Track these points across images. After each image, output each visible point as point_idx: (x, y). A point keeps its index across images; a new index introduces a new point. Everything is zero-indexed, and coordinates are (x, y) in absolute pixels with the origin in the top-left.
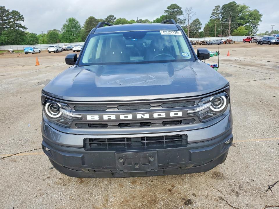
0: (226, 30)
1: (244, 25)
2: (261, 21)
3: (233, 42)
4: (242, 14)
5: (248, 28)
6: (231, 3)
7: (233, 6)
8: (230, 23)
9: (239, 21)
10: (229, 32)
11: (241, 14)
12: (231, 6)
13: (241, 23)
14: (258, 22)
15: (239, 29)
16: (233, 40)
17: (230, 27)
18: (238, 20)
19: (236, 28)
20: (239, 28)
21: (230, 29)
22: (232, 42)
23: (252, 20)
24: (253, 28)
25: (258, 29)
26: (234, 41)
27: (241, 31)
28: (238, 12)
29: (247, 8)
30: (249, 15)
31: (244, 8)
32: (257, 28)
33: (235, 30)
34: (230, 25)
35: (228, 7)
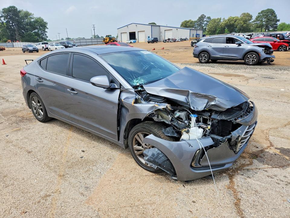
1: (32, 31)
2: (47, 28)
4: (28, 20)
5: (37, 34)
11: (26, 20)
14: (45, 29)
17: (17, 32)
29: (31, 14)
32: (46, 35)
34: (16, 30)
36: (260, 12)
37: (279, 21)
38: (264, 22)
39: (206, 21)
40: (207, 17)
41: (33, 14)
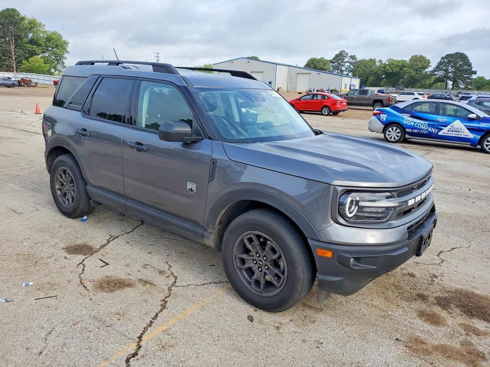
0: (6, 60)
1: (39, 54)
2: (68, 52)
3: (34, 84)
4: (33, 35)
5: (48, 61)
6: (8, 10)
7: (13, 17)
8: (12, 47)
9: (30, 45)
10: (15, 64)
11: (31, 35)
12: (10, 16)
13: (34, 51)
14: (64, 54)
15: (32, 61)
16: (34, 81)
17: (13, 54)
18: (28, 45)
19: (27, 59)
20: (31, 59)
21: (14, 58)
22: (32, 84)
23: (53, 48)
24: (56, 63)
25: (65, 64)
26: (36, 83)
27: (37, 65)
28: (26, 29)
29: (40, 25)
30: (46, 39)
31: (33, 25)
32: (63, 63)
33: (24, 62)
34: (13, 50)
35: (4, 16)
36: (444, 56)
37: (475, 73)
38: (450, 72)
39: (348, 62)
40: (349, 55)
41: (44, 25)
